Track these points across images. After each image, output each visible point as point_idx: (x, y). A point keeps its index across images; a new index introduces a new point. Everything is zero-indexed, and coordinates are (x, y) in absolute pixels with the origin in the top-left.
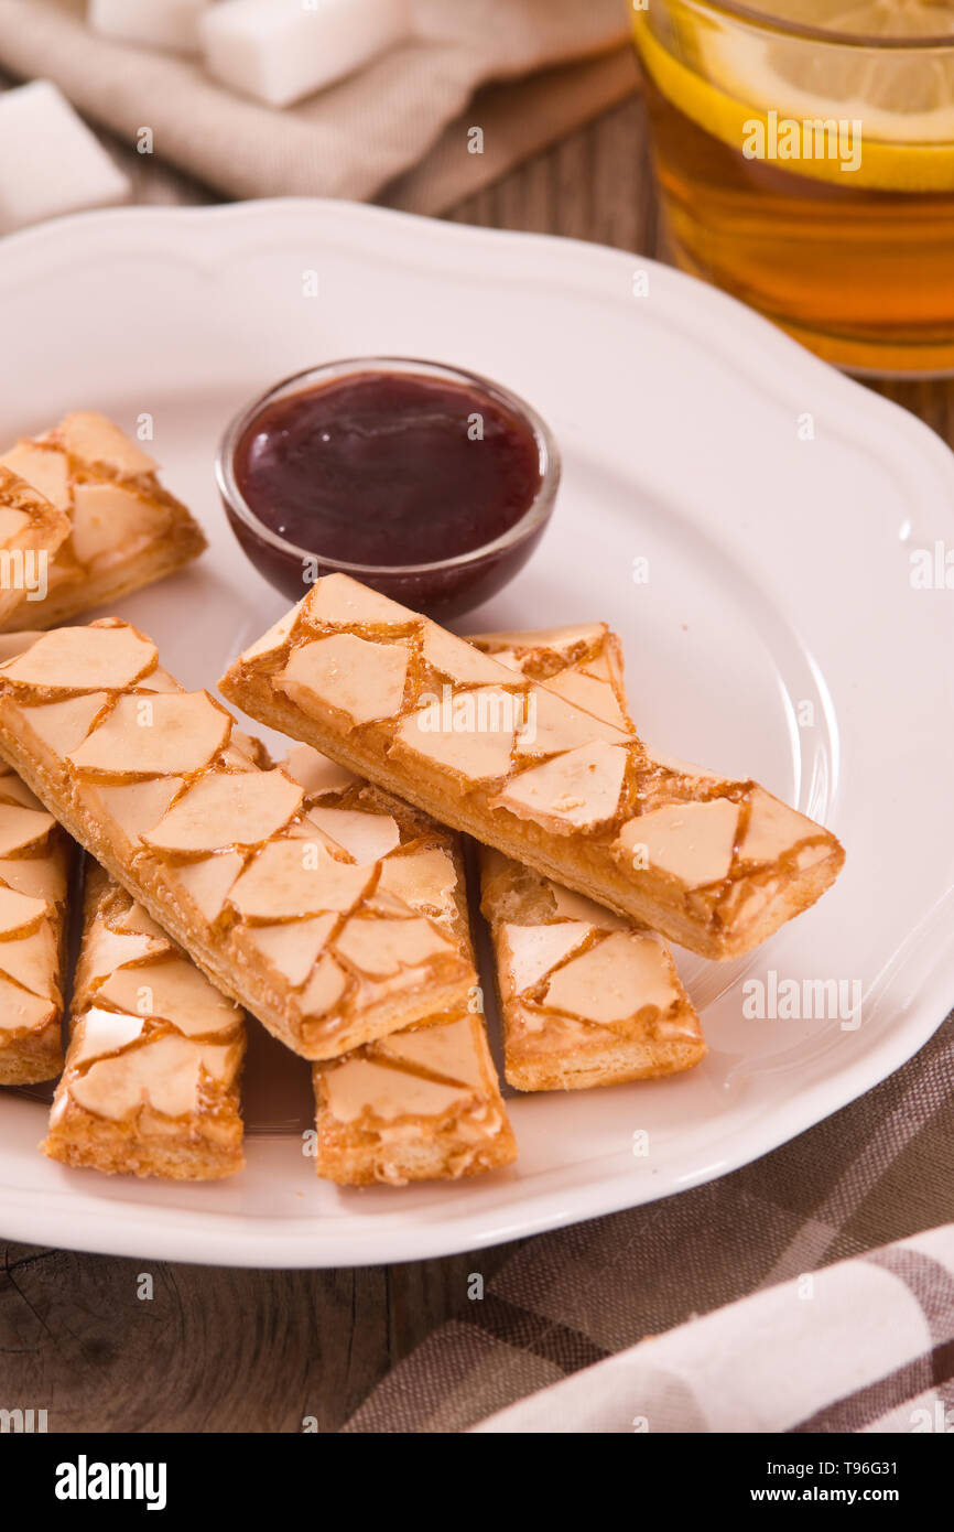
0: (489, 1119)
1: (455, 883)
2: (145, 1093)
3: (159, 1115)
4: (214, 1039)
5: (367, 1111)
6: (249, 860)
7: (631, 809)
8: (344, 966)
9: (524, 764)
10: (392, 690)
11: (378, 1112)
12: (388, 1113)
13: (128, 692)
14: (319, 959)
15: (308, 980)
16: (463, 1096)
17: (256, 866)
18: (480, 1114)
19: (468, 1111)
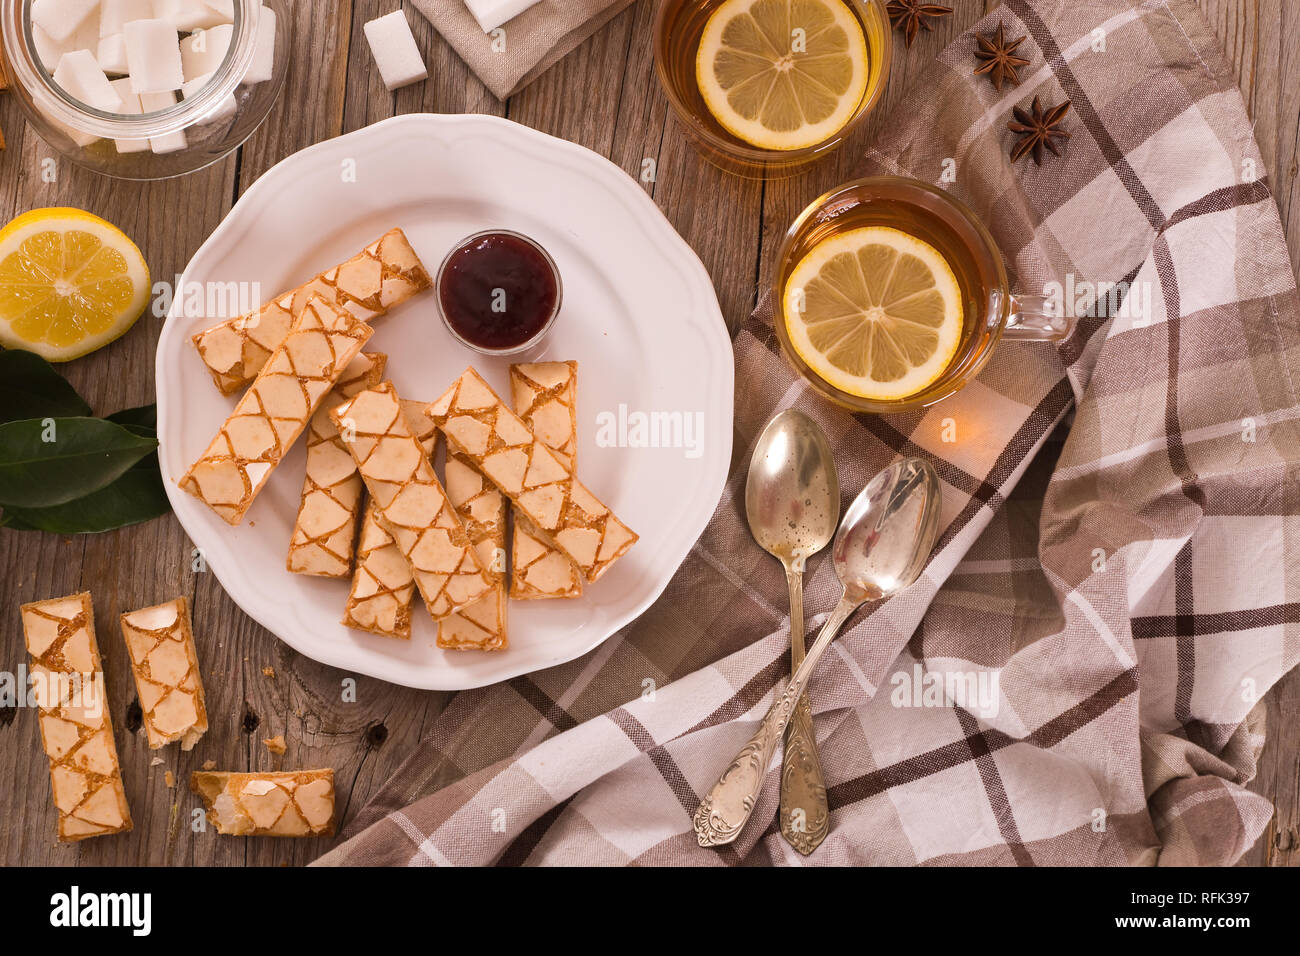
0: (498, 641)
1: (500, 506)
2: (376, 617)
3: (381, 629)
4: (404, 588)
5: (454, 636)
6: (420, 536)
7: (563, 525)
8: (448, 599)
9: (526, 490)
10: (483, 443)
11: (458, 638)
12: (462, 640)
13: (386, 435)
14: (440, 593)
15: (436, 600)
16: (490, 636)
17: (423, 540)
18: (494, 641)
19: (490, 640)
